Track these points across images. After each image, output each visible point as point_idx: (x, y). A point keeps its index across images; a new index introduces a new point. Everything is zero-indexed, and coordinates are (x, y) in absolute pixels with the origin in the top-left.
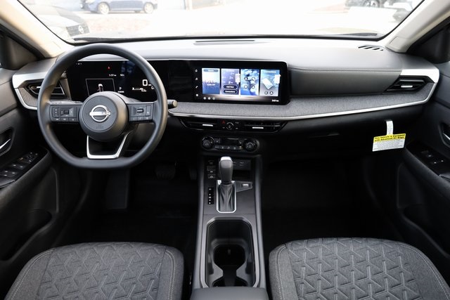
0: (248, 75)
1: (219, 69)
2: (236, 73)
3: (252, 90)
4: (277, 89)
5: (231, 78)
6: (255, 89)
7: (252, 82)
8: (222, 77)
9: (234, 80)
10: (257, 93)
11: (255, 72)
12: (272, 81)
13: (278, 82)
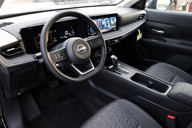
0: (106, 21)
1: (96, 20)
2: (102, 20)
3: (108, 27)
4: (115, 24)
5: (101, 23)
6: (109, 26)
7: (108, 23)
8: (98, 23)
9: (102, 24)
10: (110, 28)
11: (109, 19)
12: (114, 21)
13: (116, 22)
